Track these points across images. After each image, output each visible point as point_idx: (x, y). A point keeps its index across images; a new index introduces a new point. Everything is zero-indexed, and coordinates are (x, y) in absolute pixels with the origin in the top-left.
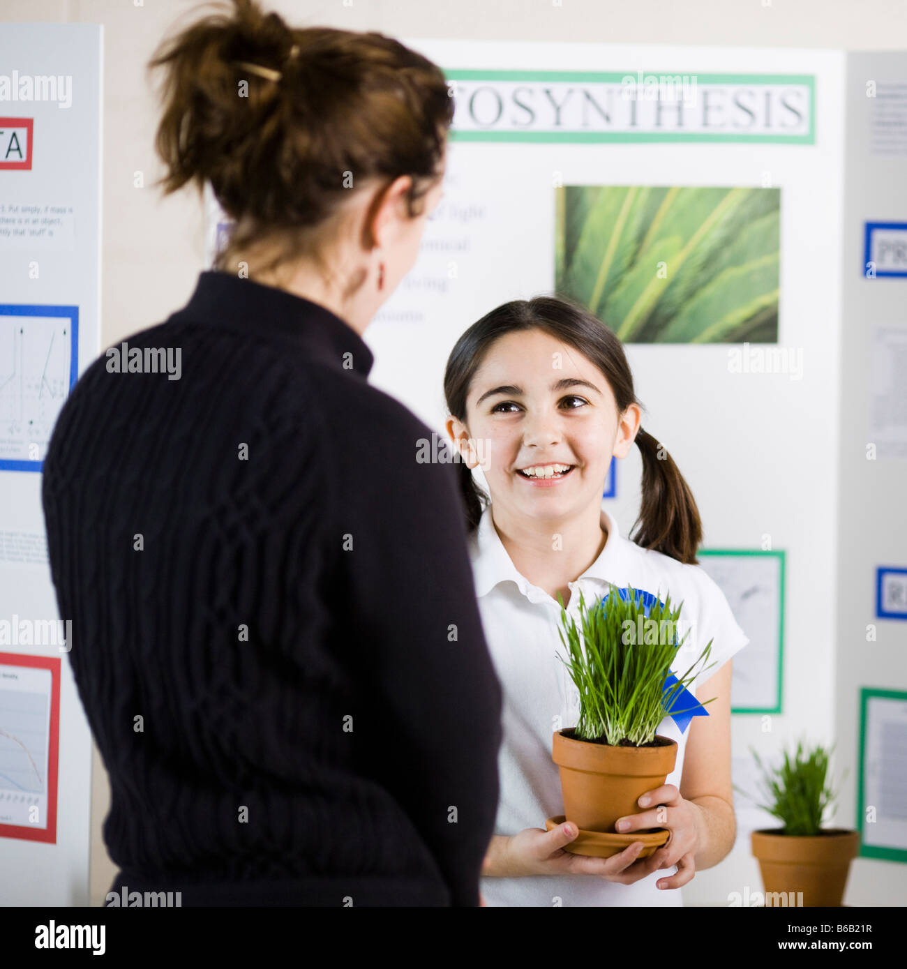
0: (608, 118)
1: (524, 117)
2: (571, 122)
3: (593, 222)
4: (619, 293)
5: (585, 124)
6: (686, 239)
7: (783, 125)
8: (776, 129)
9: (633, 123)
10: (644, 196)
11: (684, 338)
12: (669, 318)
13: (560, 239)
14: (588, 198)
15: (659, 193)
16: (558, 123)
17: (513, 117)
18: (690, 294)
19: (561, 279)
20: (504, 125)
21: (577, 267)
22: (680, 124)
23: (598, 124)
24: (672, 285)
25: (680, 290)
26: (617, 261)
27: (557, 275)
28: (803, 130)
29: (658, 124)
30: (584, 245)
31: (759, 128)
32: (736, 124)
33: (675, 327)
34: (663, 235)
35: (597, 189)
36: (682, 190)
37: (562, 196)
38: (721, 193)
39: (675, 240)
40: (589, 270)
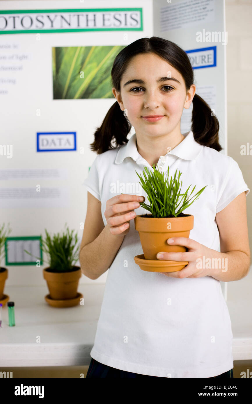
0: (69, 24)
1: (40, 25)
2: (57, 26)
3: (66, 59)
4: (76, 82)
5: (62, 26)
6: (98, 64)
7: (131, 25)
8: (129, 26)
9: (79, 25)
10: (83, 50)
11: (99, 97)
12: (94, 90)
13: (54, 65)
14: (64, 51)
15: (88, 49)
16: (52, 26)
17: (36, 25)
18: (101, 82)
19: (55, 78)
20: (33, 28)
21: (60, 74)
22: (95, 25)
23: (66, 26)
24: (94, 79)
25: (97, 81)
26: (75, 71)
27: (53, 77)
28: (139, 26)
29: (87, 25)
30: (62, 67)
31: (123, 26)
32: (114, 25)
33: (95, 93)
34: (90, 62)
35: (66, 48)
36: (96, 47)
37: (54, 50)
38: (110, 48)
39: (94, 64)
40: (65, 75)
